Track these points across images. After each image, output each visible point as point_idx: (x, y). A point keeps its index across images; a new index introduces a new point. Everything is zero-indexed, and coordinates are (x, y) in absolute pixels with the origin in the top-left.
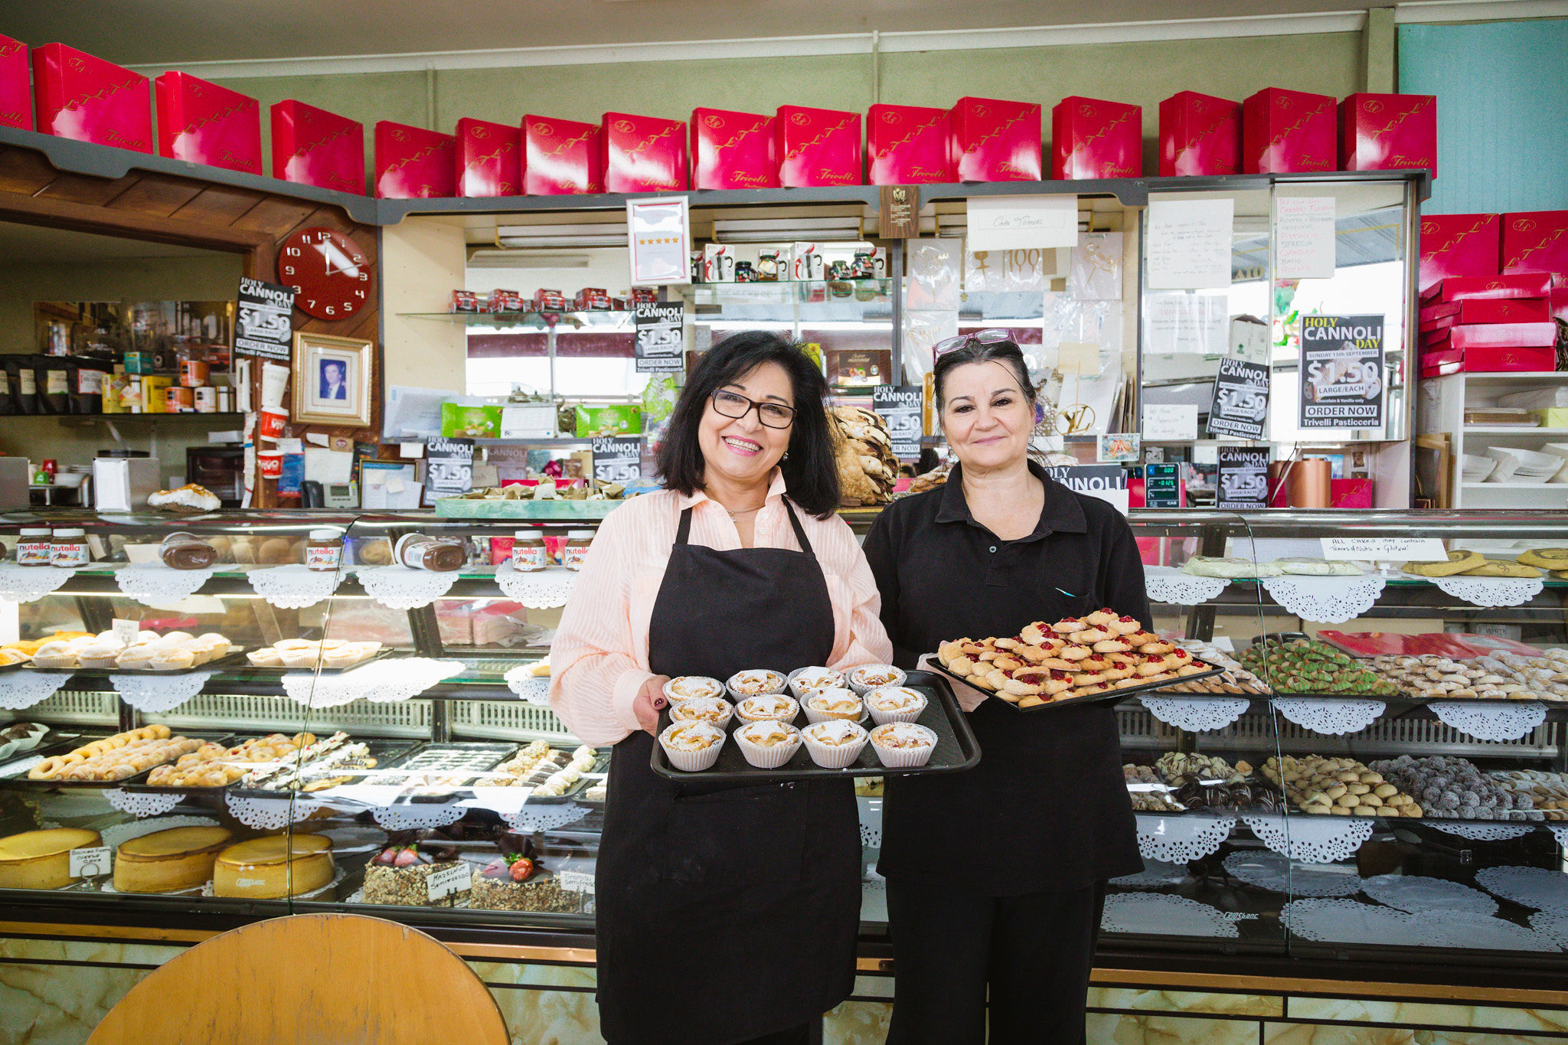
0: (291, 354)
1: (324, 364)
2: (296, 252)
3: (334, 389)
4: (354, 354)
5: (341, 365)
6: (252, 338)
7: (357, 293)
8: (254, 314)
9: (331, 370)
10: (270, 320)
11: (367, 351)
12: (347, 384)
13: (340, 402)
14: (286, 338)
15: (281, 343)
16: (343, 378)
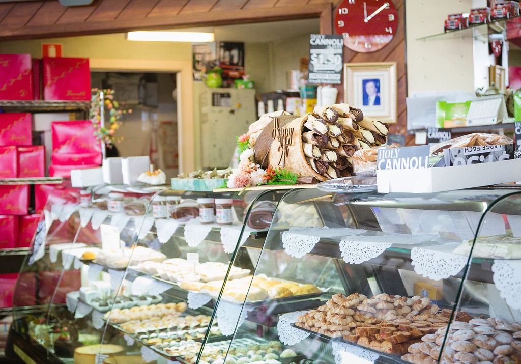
0: (342, 79)
1: (365, 82)
2: (345, 11)
3: (372, 99)
4: (385, 73)
5: (376, 82)
6: (320, 72)
7: (387, 30)
8: (320, 56)
9: (370, 87)
10: (329, 59)
11: (393, 70)
12: (381, 95)
13: (377, 107)
14: (339, 69)
15: (336, 73)
16: (378, 90)
